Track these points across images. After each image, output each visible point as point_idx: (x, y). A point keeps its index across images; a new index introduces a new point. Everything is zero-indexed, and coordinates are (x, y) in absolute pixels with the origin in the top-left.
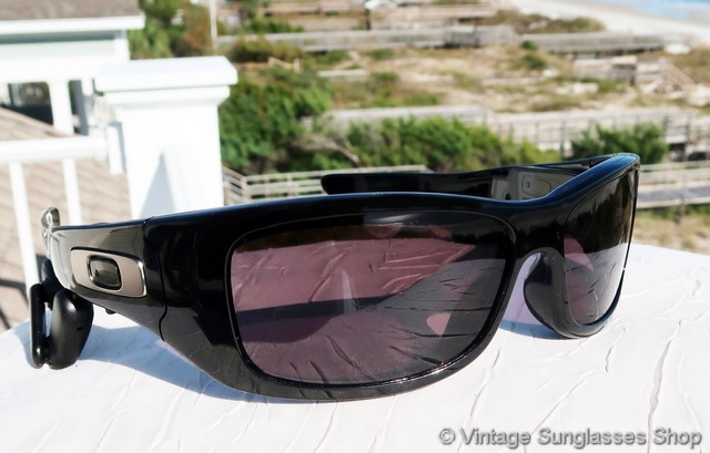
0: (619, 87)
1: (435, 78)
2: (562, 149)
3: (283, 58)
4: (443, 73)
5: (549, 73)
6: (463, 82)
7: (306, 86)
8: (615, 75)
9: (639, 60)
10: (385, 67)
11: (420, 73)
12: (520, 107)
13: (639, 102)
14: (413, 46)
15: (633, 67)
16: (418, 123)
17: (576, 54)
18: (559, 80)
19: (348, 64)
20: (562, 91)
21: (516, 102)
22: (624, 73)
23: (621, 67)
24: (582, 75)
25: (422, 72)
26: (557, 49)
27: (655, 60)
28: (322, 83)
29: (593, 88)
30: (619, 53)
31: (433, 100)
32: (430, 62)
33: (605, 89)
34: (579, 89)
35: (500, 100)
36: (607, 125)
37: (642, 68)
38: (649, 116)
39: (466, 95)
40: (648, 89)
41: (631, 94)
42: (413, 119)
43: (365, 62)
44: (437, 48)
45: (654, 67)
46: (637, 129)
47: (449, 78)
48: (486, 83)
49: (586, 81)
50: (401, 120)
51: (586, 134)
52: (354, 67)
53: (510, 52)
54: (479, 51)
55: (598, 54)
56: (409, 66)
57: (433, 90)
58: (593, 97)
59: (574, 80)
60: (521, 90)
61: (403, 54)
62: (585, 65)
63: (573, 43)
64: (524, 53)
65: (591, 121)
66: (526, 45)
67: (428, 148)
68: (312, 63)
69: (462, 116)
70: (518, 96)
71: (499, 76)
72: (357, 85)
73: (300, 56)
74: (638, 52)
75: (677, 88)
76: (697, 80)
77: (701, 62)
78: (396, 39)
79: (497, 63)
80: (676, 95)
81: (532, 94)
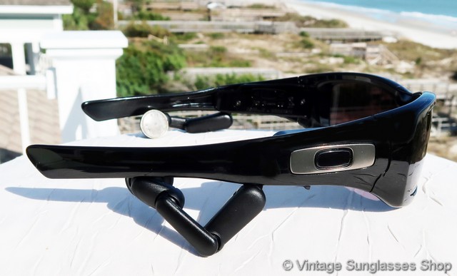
0: (356, 60)
1: (248, 51)
3: (157, 35)
4: (253, 49)
5: (315, 51)
6: (265, 54)
7: (170, 53)
8: (354, 53)
9: (368, 45)
10: (219, 43)
11: (240, 48)
12: (298, 70)
13: (367, 70)
14: (235, 31)
15: (364, 49)
16: (237, 77)
17: (331, 40)
18: (321, 55)
19: (197, 40)
20: (323, 62)
21: (296, 67)
22: (359, 53)
23: (357, 49)
24: (335, 52)
25: (241, 47)
26: (320, 37)
27: (377, 46)
28: (181, 51)
29: (341, 60)
30: (356, 41)
31: (247, 64)
32: (245, 42)
33: (348, 61)
34: (333, 61)
35: (286, 66)
37: (370, 50)
39: (266, 62)
40: (373, 62)
41: (363, 65)
42: (234, 74)
43: (207, 40)
44: (250, 33)
45: (376, 50)
47: (257, 51)
48: (278, 55)
49: (337, 56)
50: (227, 75)
52: (200, 42)
53: (293, 37)
54: (274, 36)
55: (344, 41)
56: (233, 43)
57: (247, 58)
58: (341, 66)
59: (330, 55)
60: (299, 60)
61: (229, 36)
62: (336, 47)
63: (329, 34)
64: (301, 38)
66: (303, 34)
68: (175, 39)
69: (263, 74)
70: (297, 63)
71: (286, 51)
72: (201, 53)
73: (167, 34)
74: (367, 40)
75: (389, 62)
76: (401, 58)
77: (403, 48)
78: (226, 27)
79: (285, 44)
80: (389, 66)
81: (305, 63)
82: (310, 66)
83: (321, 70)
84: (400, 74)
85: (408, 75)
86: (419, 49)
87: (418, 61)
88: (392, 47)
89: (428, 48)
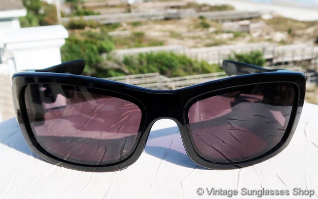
0: (243, 34)
1: (161, 34)
2: (219, 63)
3: (91, 27)
4: (165, 31)
5: (212, 30)
6: (174, 35)
7: (102, 39)
8: (241, 29)
9: (251, 22)
10: (138, 29)
11: (154, 31)
12: (200, 45)
13: (252, 41)
14: (150, 19)
15: (248, 26)
16: (155, 54)
17: (223, 21)
18: (217, 32)
19: (121, 28)
20: (218, 37)
21: (198, 43)
22: (245, 29)
23: (243, 26)
24: (226, 29)
25: (155, 31)
26: (214, 19)
27: (257, 22)
28: (110, 38)
29: (231, 35)
30: (242, 19)
31: (161, 44)
32: (158, 27)
33: (237, 36)
34: (225, 36)
35: (191, 42)
36: (238, 52)
37: (253, 26)
38: (256, 47)
39: (175, 41)
40: (255, 35)
41: (248, 37)
42: (152, 52)
43: (129, 27)
44: (162, 20)
45: (257, 25)
46: (252, 53)
47: (167, 33)
48: (184, 35)
49: (228, 32)
50: (147, 53)
51: (229, 56)
52: (125, 30)
53: (194, 21)
54: (180, 21)
55: (233, 20)
56: (150, 29)
57: (160, 39)
58: (231, 39)
59: (223, 32)
60: (199, 37)
61: (146, 23)
62: (227, 25)
63: (221, 16)
64: (200, 21)
65: (232, 50)
66: (201, 18)
67: (159, 65)
68: (105, 29)
69: (174, 50)
70: (199, 40)
71: (189, 31)
72: (126, 38)
73: (99, 26)
74: (250, 19)
75: (268, 34)
76: (276, 30)
77: (278, 22)
78: (142, 17)
79: (188, 26)
80: (267, 37)
81: (205, 39)
82: (208, 41)
83: (216, 44)
84: (276, 42)
85: (283, 42)
86: (290, 23)
87: (290, 31)
88: (269, 22)
89: (296, 21)
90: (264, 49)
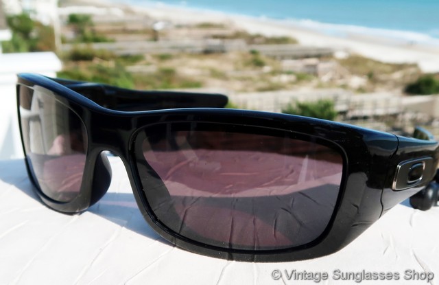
0: (308, 77)
1: (198, 72)
3: (103, 58)
4: (203, 68)
5: (267, 69)
6: (216, 74)
7: (117, 76)
8: (306, 70)
9: (319, 61)
10: (167, 65)
11: (189, 68)
12: (250, 89)
13: (320, 86)
14: (183, 52)
15: (314, 66)
17: (283, 58)
18: (274, 73)
19: (142, 62)
20: (275, 80)
21: (247, 86)
23: (308, 66)
24: (288, 69)
25: (191, 68)
26: (271, 54)
27: (328, 61)
28: (128, 75)
29: (292, 78)
30: (308, 57)
31: (197, 85)
32: (195, 62)
33: (300, 78)
34: (284, 79)
35: (238, 85)
36: (302, 100)
37: (322, 66)
38: (325, 95)
39: (217, 82)
40: (325, 78)
41: (315, 82)
43: (155, 61)
44: (199, 53)
45: (328, 65)
46: (320, 102)
47: (207, 72)
48: (229, 74)
49: (289, 73)
51: (289, 105)
52: (148, 64)
53: (243, 55)
55: (296, 57)
56: (182, 64)
57: (197, 79)
58: (292, 83)
59: (281, 73)
60: (250, 79)
61: (178, 56)
62: (288, 64)
63: (280, 50)
65: (294, 99)
66: (253, 52)
68: (122, 62)
70: (249, 82)
71: (237, 69)
72: (150, 76)
73: (113, 57)
74: (319, 56)
75: (342, 77)
76: (353, 73)
77: (355, 63)
78: (173, 48)
79: (235, 63)
80: (340, 82)
81: (257, 81)
82: (262, 84)
83: (273, 88)
85: (361, 90)
86: (370, 65)
87: (371, 77)
88: (344, 62)
89: (379, 63)
90: (336, 98)
